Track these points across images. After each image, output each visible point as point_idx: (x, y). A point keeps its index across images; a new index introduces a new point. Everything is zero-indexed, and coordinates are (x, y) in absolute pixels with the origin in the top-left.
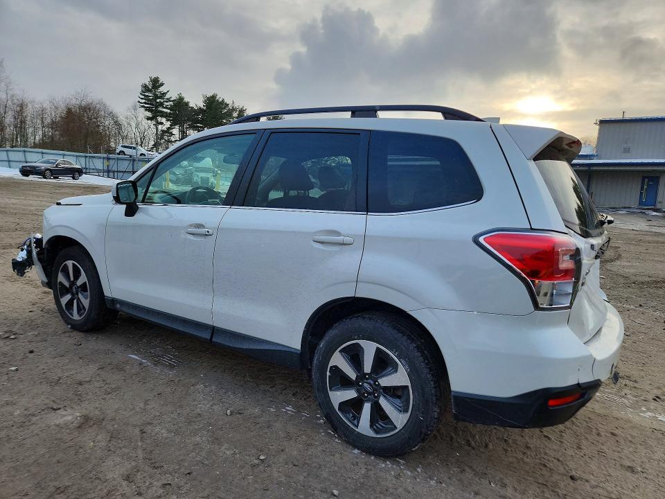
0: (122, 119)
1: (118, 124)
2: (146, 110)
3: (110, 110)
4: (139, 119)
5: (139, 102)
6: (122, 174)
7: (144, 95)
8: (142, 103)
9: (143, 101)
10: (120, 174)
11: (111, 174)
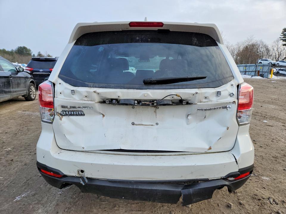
0: (270, 47)
1: (268, 50)
2: (283, 41)
3: (265, 44)
4: (279, 46)
5: (280, 38)
6: (250, 72)
7: (284, 34)
8: (281, 38)
9: (283, 37)
10: (250, 73)
11: (247, 73)
